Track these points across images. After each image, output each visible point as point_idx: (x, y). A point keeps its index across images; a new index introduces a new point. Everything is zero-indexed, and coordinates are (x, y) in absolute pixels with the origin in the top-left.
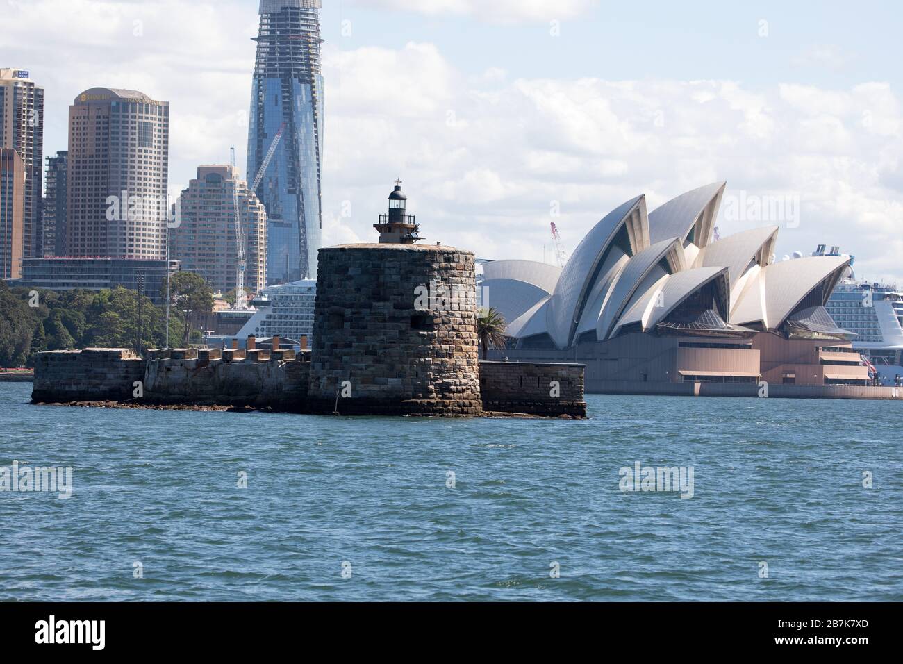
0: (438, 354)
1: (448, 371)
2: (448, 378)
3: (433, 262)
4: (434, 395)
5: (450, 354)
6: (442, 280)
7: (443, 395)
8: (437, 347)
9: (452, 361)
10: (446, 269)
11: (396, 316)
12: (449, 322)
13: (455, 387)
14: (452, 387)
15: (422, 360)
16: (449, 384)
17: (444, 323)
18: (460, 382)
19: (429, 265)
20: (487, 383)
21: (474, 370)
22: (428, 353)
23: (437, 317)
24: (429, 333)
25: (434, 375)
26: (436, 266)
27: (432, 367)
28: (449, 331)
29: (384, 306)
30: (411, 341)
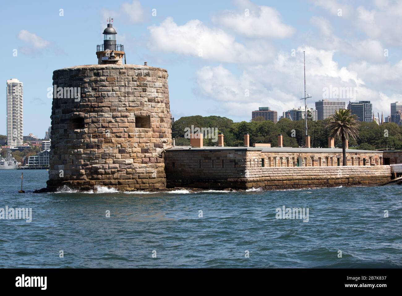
0: (89, 146)
1: (97, 158)
2: (96, 163)
3: (85, 77)
4: (85, 177)
5: (98, 146)
6: (92, 89)
7: (92, 176)
8: (87, 141)
9: (101, 151)
10: (96, 82)
11: (63, 119)
12: (98, 122)
13: (103, 171)
14: (100, 170)
15: (76, 151)
16: (97, 169)
17: (93, 122)
18: (109, 167)
19: (82, 80)
20: (175, 166)
21: (130, 156)
22: (80, 146)
23: (87, 118)
24: (82, 130)
25: (84, 162)
26: (87, 80)
27: (83, 155)
28: (98, 128)
29: (58, 112)
30: (69, 137)
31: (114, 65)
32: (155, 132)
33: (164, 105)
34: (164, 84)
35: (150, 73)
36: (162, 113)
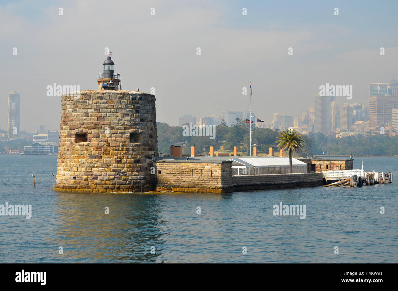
0: (91, 157)
3: (88, 100)
6: (94, 110)
8: (90, 152)
10: (98, 104)
19: (85, 102)
20: (161, 174)
23: (90, 134)
29: (66, 128)
30: (75, 149)
31: (113, 90)
32: (145, 146)
33: (153, 124)
34: (153, 107)
35: (142, 98)
36: (151, 131)
